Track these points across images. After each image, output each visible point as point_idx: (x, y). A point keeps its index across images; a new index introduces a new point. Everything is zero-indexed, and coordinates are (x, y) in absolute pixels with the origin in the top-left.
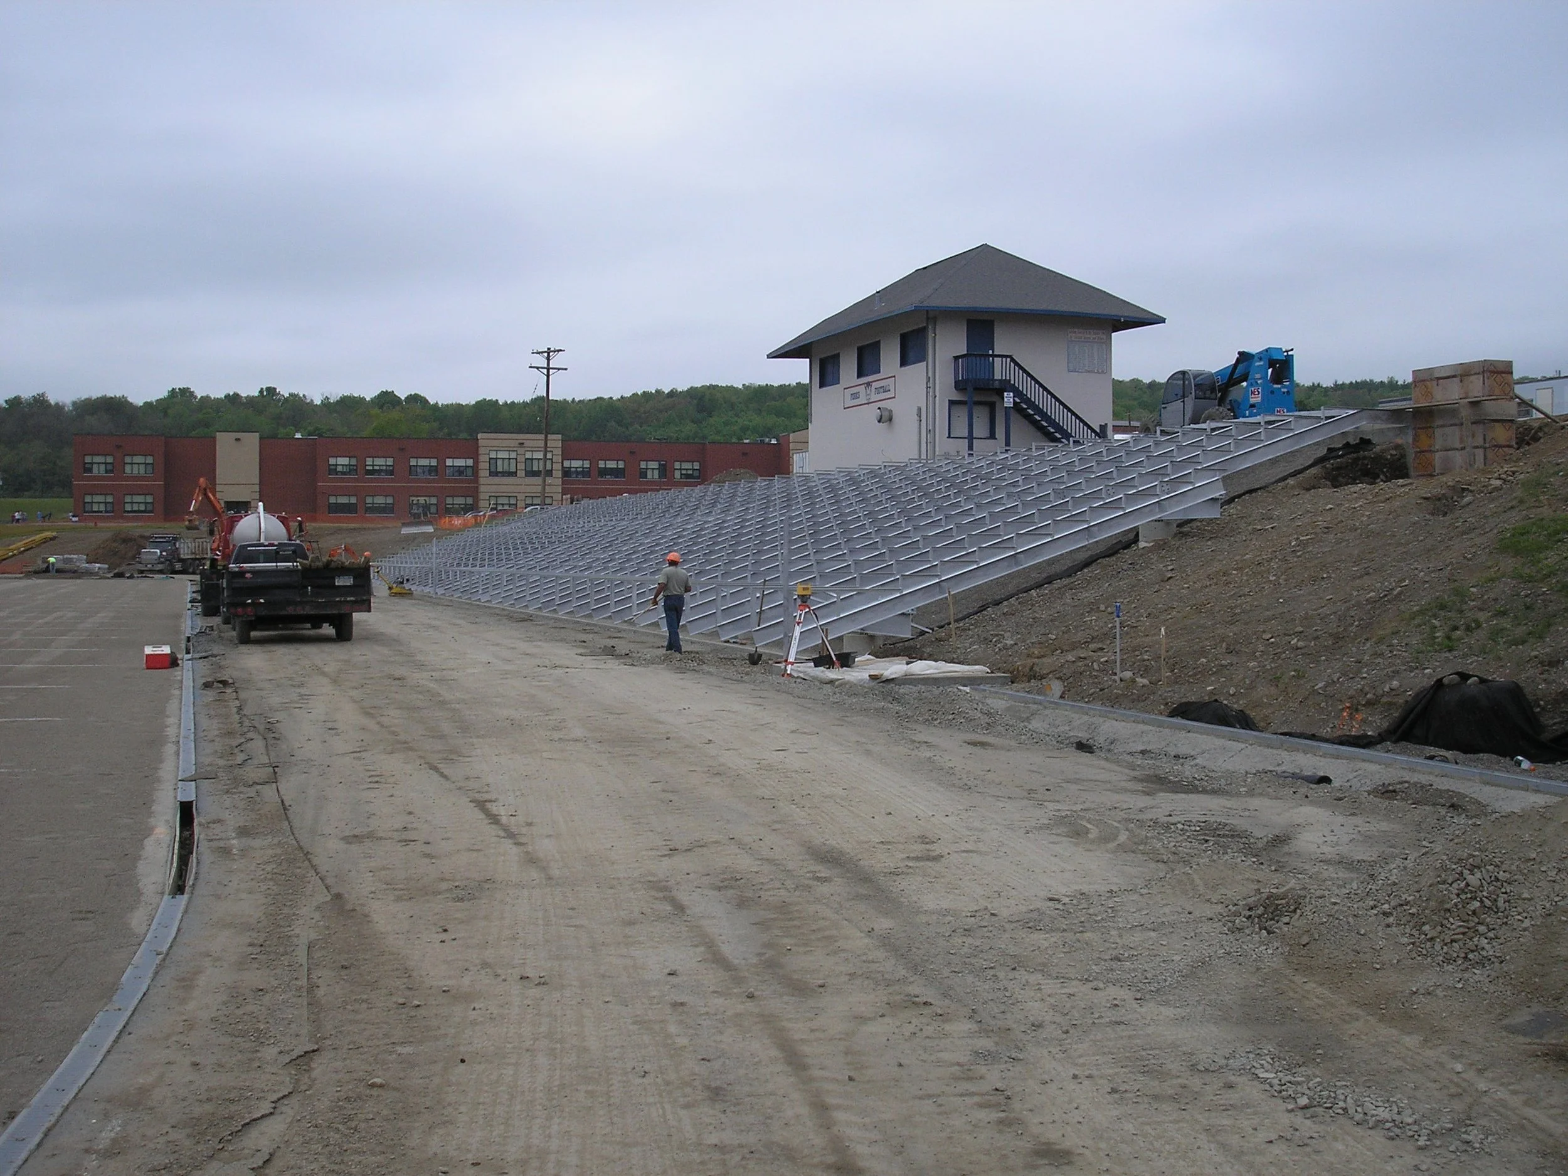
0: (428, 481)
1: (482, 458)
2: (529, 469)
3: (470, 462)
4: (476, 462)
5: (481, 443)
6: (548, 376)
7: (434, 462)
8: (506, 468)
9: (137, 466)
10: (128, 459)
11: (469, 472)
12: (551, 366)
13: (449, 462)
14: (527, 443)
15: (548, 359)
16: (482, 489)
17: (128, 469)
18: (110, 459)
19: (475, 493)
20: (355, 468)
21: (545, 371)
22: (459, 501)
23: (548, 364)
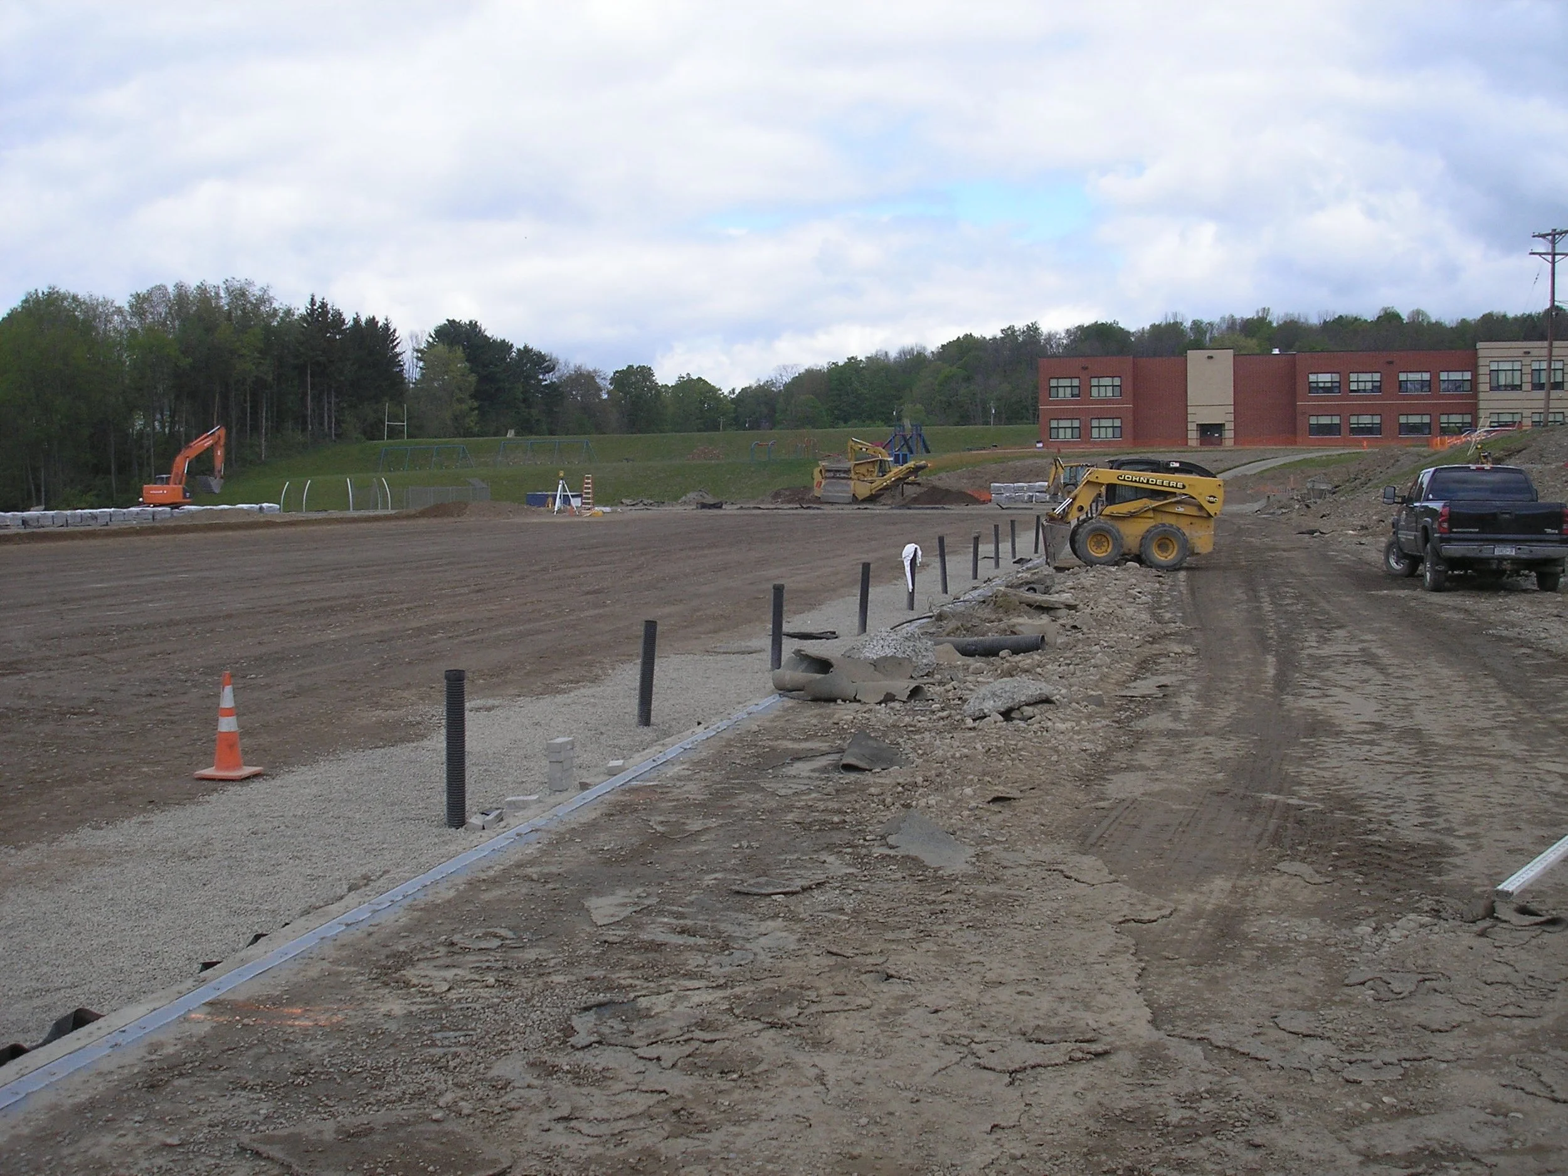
0: (1417, 398)
1: (1483, 370)
2: (1536, 381)
3: (1468, 376)
4: (1475, 375)
5: (1481, 353)
6: (1553, 263)
7: (1426, 376)
8: (1509, 381)
9: (1104, 388)
10: (1094, 382)
11: (1467, 386)
12: (1557, 251)
13: (1443, 376)
14: (1534, 352)
15: (1553, 242)
16: (1482, 405)
17: (1095, 391)
18: (1076, 382)
19: (1473, 410)
20: (1338, 384)
21: (1549, 258)
22: (1456, 419)
23: (1554, 248)
